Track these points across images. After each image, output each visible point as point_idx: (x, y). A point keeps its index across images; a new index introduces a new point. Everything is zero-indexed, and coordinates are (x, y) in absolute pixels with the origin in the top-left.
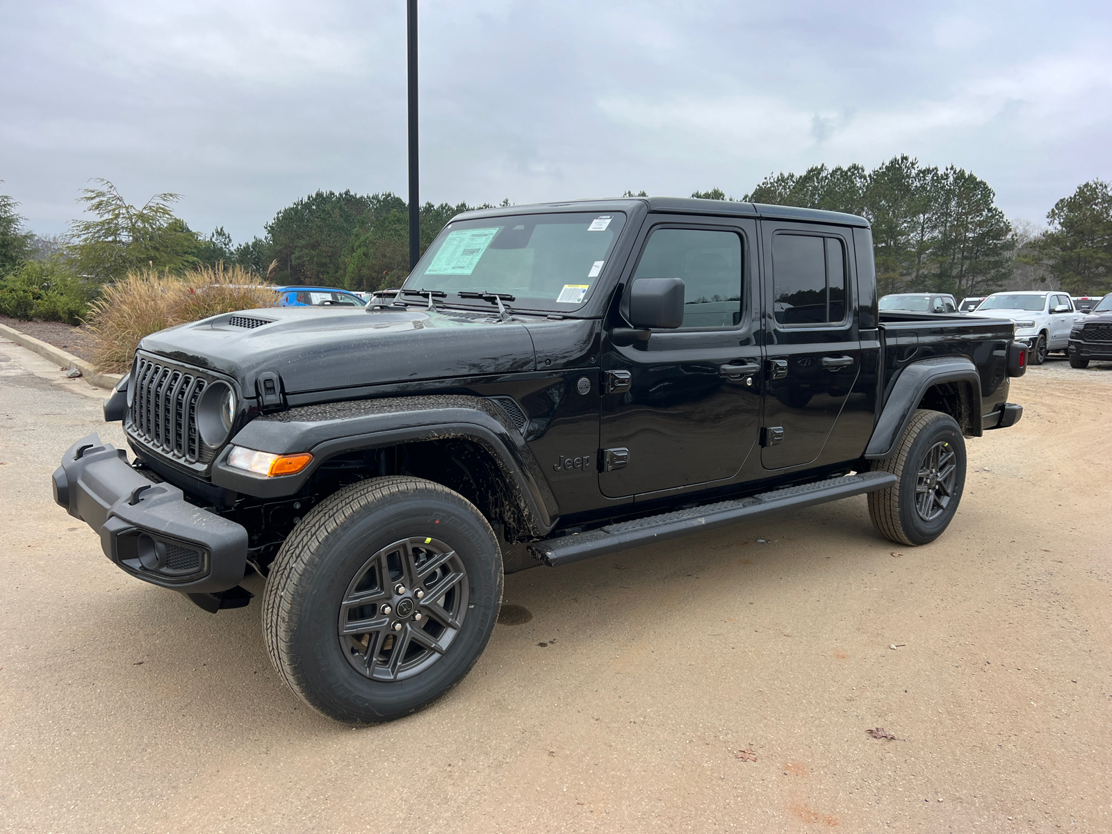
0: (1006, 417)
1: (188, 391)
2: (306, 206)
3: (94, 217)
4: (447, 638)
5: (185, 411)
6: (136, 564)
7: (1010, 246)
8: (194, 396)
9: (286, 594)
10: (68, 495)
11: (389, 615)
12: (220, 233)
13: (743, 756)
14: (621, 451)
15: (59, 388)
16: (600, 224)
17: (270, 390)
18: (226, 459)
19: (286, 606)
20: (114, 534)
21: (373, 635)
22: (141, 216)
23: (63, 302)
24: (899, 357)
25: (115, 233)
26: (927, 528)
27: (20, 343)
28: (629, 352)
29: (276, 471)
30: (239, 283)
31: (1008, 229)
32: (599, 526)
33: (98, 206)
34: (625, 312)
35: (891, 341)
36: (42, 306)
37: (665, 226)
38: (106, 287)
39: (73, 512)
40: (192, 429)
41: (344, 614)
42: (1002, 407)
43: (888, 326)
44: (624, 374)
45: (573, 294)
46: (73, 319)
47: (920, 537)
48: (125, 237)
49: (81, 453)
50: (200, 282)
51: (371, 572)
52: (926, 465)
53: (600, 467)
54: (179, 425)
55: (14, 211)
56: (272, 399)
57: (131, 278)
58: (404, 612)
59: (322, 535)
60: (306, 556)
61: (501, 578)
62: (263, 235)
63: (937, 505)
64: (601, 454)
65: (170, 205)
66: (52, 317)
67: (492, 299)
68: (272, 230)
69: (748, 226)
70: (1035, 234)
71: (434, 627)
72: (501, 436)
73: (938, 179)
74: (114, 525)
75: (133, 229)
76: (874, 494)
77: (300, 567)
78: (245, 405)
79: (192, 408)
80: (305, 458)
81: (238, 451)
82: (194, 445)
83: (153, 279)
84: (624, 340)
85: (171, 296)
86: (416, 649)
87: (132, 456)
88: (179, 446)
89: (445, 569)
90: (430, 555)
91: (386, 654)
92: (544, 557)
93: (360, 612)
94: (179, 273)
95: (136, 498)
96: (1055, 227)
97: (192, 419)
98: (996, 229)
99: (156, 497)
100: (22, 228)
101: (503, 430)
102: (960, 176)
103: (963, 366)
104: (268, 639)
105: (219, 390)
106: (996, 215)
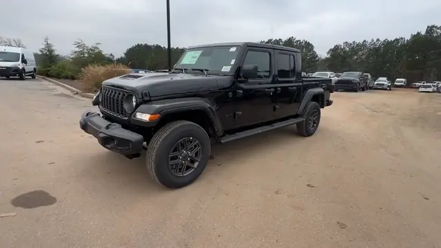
0: (329, 103)
1: (120, 96)
2: (135, 47)
3: (77, 49)
4: (196, 165)
5: (120, 102)
6: (109, 146)
7: (318, 61)
8: (123, 98)
9: (154, 154)
10: (85, 127)
11: (181, 159)
12: (111, 55)
13: (277, 193)
14: (240, 113)
15: (72, 97)
16: (233, 49)
17: (146, 96)
18: (135, 116)
19: (154, 157)
20: (103, 138)
21: (177, 164)
22: (91, 49)
23: (70, 73)
24: (306, 88)
25: (83, 54)
26: (311, 132)
27: (59, 85)
28: (242, 85)
29: (150, 119)
30: (121, 68)
31: (317, 56)
32: (234, 133)
33: (78, 47)
34: (241, 75)
35: (304, 83)
36: (64, 75)
37: (251, 50)
38: (83, 69)
39: (86, 131)
40: (122, 108)
41: (169, 159)
42: (328, 101)
43: (304, 79)
44: (241, 92)
45: (226, 69)
46: (73, 78)
47: (309, 134)
48: (86, 55)
49: (87, 115)
50: (109, 67)
51: (176, 148)
52: (311, 116)
53: (235, 117)
54: (118, 106)
55: (53, 48)
56: (146, 99)
57: (90, 66)
58: (185, 158)
59: (163, 137)
60: (159, 143)
61: (210, 148)
62: (123, 56)
63: (313, 126)
64: (235, 114)
65: (98, 46)
66: (66, 78)
67: (202, 71)
68: (126, 54)
69: (272, 50)
70: (323, 57)
71: (192, 162)
72: (209, 108)
73: (300, 43)
74: (101, 135)
75: (88, 53)
76: (298, 124)
77: (157, 146)
78: (139, 101)
79: (122, 102)
80: (159, 115)
81: (138, 114)
82: (123, 112)
83: (96, 66)
84: (241, 82)
85: (102, 71)
86: (188, 168)
87: (101, 115)
88: (118, 113)
89: (195, 146)
90: (191, 142)
91: (180, 170)
92: (220, 142)
93: (173, 159)
94: (103, 65)
95: (107, 128)
96: (329, 56)
97: (122, 105)
98: (315, 56)
99: (113, 127)
100: (56, 53)
101: (209, 106)
102: (306, 42)
103: (320, 90)
104: (148, 167)
105: (130, 97)
106: (314, 52)
